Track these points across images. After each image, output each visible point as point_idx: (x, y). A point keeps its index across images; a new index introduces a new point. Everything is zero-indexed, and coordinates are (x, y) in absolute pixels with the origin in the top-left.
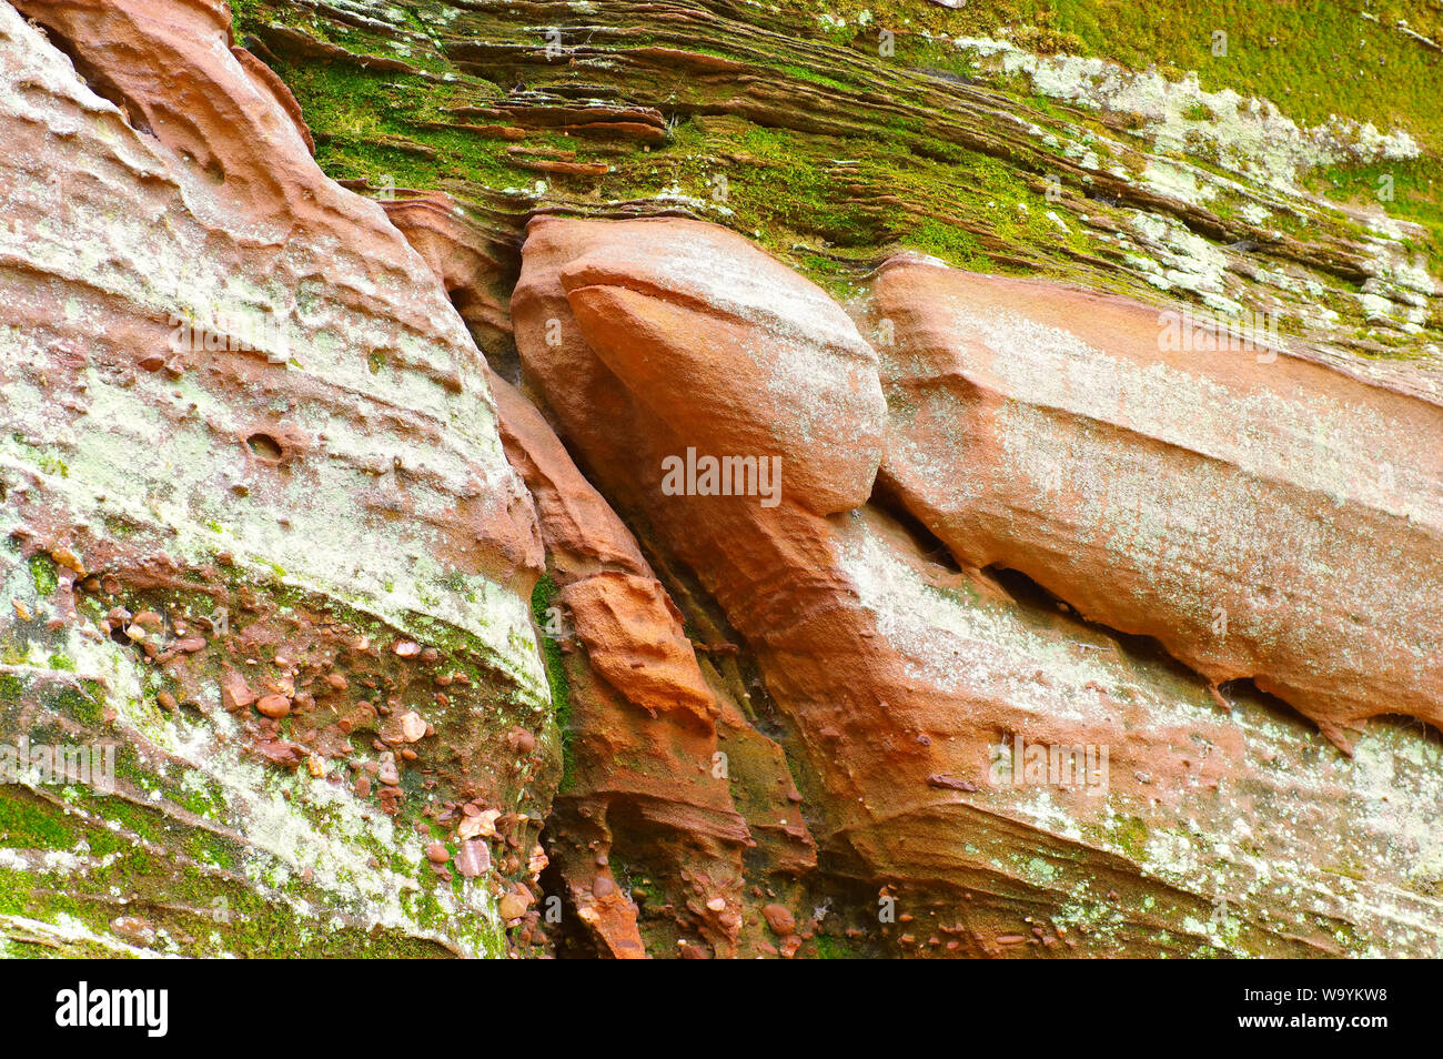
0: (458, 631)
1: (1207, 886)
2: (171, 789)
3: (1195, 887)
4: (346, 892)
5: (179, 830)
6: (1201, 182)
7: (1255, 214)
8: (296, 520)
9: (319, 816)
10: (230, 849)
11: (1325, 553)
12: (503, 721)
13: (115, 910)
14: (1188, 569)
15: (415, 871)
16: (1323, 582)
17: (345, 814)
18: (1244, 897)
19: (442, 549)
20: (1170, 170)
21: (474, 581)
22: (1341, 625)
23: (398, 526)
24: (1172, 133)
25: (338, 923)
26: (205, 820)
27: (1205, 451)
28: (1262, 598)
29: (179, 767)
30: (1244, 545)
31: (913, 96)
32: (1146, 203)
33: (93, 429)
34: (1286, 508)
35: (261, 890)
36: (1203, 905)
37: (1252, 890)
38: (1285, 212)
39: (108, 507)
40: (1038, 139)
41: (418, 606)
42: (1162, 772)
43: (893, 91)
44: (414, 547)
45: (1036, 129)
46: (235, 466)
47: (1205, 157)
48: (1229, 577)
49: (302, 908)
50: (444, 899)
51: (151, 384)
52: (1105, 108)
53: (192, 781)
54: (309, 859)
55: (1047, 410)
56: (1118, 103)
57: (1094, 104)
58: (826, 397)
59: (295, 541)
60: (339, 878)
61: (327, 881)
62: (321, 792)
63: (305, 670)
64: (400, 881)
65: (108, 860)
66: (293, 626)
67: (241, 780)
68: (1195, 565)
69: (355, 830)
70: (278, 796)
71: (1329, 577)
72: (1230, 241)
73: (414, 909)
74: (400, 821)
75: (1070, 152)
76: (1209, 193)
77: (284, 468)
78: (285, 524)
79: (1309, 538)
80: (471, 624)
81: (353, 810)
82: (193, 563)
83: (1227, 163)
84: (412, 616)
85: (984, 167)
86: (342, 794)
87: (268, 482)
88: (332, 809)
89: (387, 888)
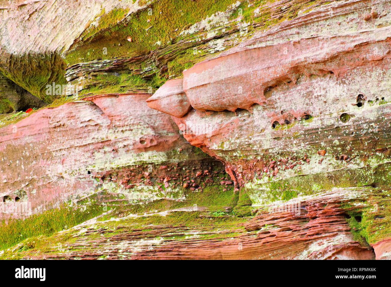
0: (141, 161)
1: (232, 148)
2: (118, 197)
3: (230, 149)
4: (147, 198)
5: (121, 202)
6: (215, 31)
7: (224, 30)
8: (121, 157)
9: (141, 191)
10: (127, 201)
11: (227, 88)
12: (158, 167)
13: (118, 214)
14: (212, 102)
15: (157, 191)
16: (228, 92)
17: (145, 189)
18: (237, 147)
19: (135, 152)
20: (210, 33)
21: (141, 154)
22: (234, 97)
23: (129, 152)
24: (208, 28)
25: (147, 203)
26: (123, 199)
27: (206, 83)
28: (224, 99)
29: (118, 195)
30: (217, 94)
31: (176, 48)
32: (208, 41)
33: (96, 160)
34: (219, 85)
35: (133, 204)
36: (234, 151)
37: (238, 145)
38: (226, 27)
39: (100, 168)
40: (192, 42)
41: (135, 161)
42: (225, 132)
43: (174, 49)
44: (132, 154)
45: (190, 41)
46: (112, 155)
47: (213, 27)
48: (218, 99)
49: (141, 203)
50: (163, 192)
51: (101, 150)
52: (200, 30)
53: (120, 195)
54: (139, 197)
55: (191, 88)
56: (200, 28)
57: (198, 30)
58: (167, 104)
59: (121, 160)
60: (145, 197)
61: (143, 198)
62: (139, 188)
63: (128, 175)
64: (155, 193)
65: (115, 209)
66: (123, 171)
67: (126, 192)
68: (213, 100)
69: (147, 189)
70: (132, 192)
71: (229, 91)
72: (223, 37)
73: (159, 196)
74: (153, 185)
75: (197, 41)
76: (216, 32)
77: (117, 152)
78: (120, 159)
79: (224, 87)
80: (142, 160)
81: (145, 188)
82: (110, 170)
83: (217, 26)
84: (135, 163)
85: (188, 51)
86: (143, 186)
87: (116, 154)
88: (142, 189)
89: (153, 195)
